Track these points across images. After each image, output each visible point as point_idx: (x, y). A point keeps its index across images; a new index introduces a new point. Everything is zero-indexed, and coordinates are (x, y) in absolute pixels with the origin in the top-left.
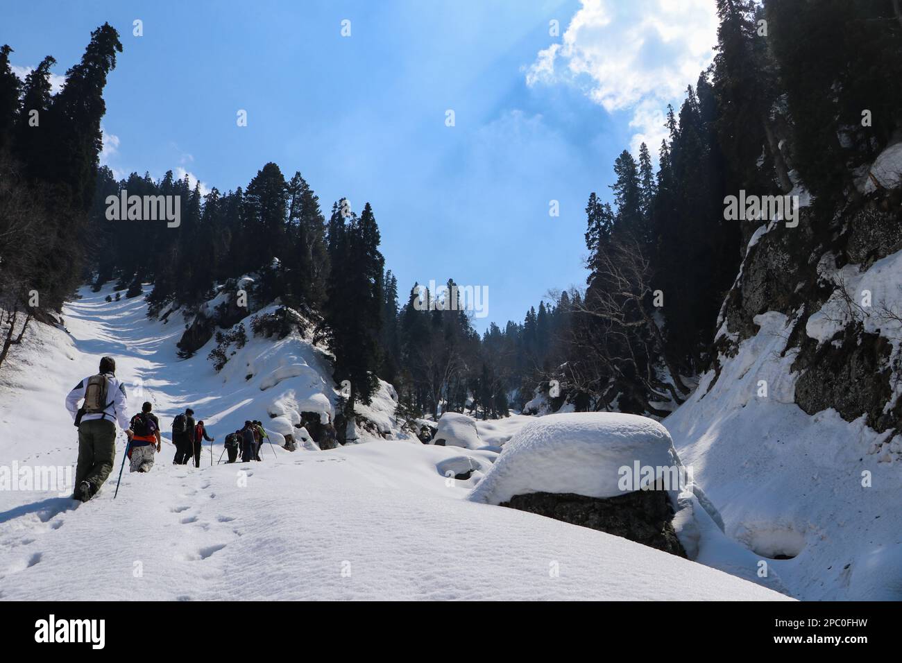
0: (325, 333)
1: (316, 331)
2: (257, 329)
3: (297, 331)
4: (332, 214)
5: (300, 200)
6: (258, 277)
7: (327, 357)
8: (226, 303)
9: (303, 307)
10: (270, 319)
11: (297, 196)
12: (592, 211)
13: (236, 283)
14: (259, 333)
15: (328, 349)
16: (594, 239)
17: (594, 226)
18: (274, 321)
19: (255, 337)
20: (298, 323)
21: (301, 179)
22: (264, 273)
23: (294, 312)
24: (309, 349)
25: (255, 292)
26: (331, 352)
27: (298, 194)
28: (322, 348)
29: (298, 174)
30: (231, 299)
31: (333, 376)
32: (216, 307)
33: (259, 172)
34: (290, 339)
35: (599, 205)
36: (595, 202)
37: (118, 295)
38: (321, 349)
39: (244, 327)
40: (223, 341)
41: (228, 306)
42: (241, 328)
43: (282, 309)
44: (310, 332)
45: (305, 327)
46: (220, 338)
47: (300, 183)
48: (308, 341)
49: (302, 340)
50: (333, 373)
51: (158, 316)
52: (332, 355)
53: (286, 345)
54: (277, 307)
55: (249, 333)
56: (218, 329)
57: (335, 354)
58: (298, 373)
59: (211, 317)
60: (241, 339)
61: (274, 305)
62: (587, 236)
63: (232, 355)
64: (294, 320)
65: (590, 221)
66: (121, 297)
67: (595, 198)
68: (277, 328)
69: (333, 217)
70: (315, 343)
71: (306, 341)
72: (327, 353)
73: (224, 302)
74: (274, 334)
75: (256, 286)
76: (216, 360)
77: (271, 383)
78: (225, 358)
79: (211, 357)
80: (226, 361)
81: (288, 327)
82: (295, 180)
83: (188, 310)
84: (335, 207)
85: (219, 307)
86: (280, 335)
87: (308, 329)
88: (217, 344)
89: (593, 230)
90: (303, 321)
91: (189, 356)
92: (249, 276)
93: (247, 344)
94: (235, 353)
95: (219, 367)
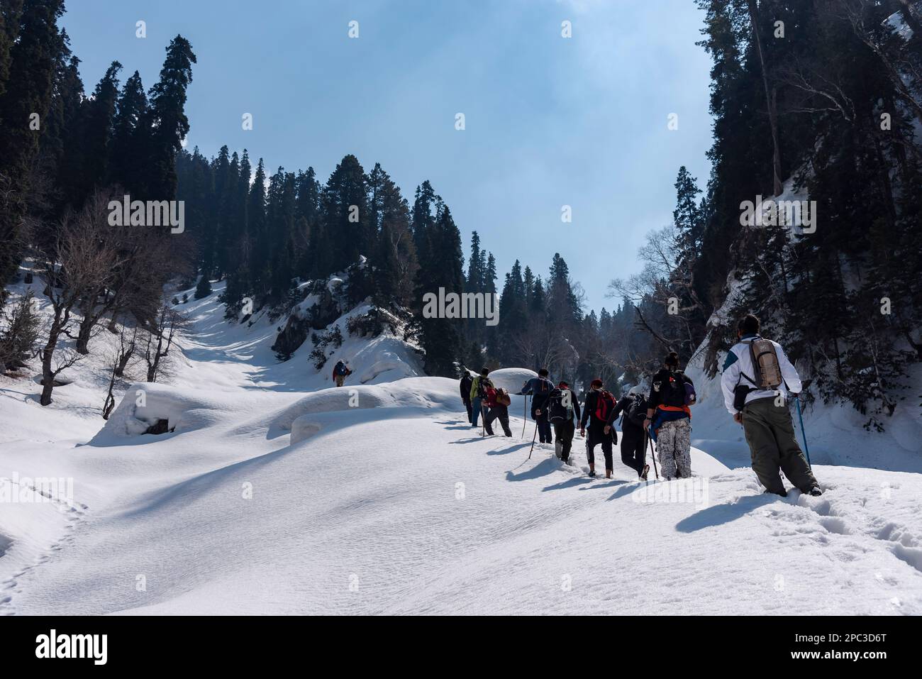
0: (415, 330)
1: (406, 328)
2: (352, 329)
3: (389, 329)
4: (416, 199)
5: (381, 192)
6: (347, 277)
7: (417, 351)
8: (317, 304)
9: (392, 305)
10: (364, 320)
11: (378, 188)
12: (682, 186)
13: (325, 285)
14: (354, 333)
15: (418, 344)
16: (683, 217)
17: (683, 202)
18: (366, 321)
19: (350, 336)
20: (389, 322)
21: (381, 170)
22: (352, 273)
23: (385, 311)
24: (401, 345)
25: (346, 293)
26: (421, 347)
27: (379, 186)
28: (413, 343)
29: (378, 165)
30: (322, 300)
31: (424, 369)
32: (308, 309)
33: (338, 166)
34: (382, 338)
35: (689, 179)
36: (685, 176)
37: (185, 297)
38: (412, 345)
39: (339, 328)
40: (319, 342)
41: (319, 307)
42: (336, 329)
43: (374, 310)
44: (401, 330)
45: (396, 325)
46: (315, 340)
47: (380, 175)
48: (399, 338)
49: (393, 337)
50: (423, 365)
51: (237, 318)
52: (422, 349)
53: (380, 343)
54: (368, 307)
55: (344, 333)
56: (312, 331)
57: (425, 348)
58: (393, 367)
59: (304, 320)
60: (337, 339)
61: (366, 305)
62: (676, 214)
63: (331, 354)
64: (386, 320)
65: (680, 198)
66: (189, 297)
67: (685, 172)
68: (371, 327)
69: (417, 202)
70: (405, 339)
71: (397, 338)
72: (418, 348)
73: (315, 304)
74: (368, 333)
75: (345, 287)
76: (316, 360)
77: (370, 376)
78: (325, 358)
79: (311, 357)
80: (325, 360)
81: (380, 326)
82: (375, 172)
83: (272, 311)
84: (419, 191)
85: (310, 309)
86: (374, 334)
87: (399, 327)
88: (314, 345)
89: (682, 207)
90: (394, 319)
91: (288, 358)
92: (337, 275)
93: (344, 344)
94: (333, 352)
95: (320, 366)
